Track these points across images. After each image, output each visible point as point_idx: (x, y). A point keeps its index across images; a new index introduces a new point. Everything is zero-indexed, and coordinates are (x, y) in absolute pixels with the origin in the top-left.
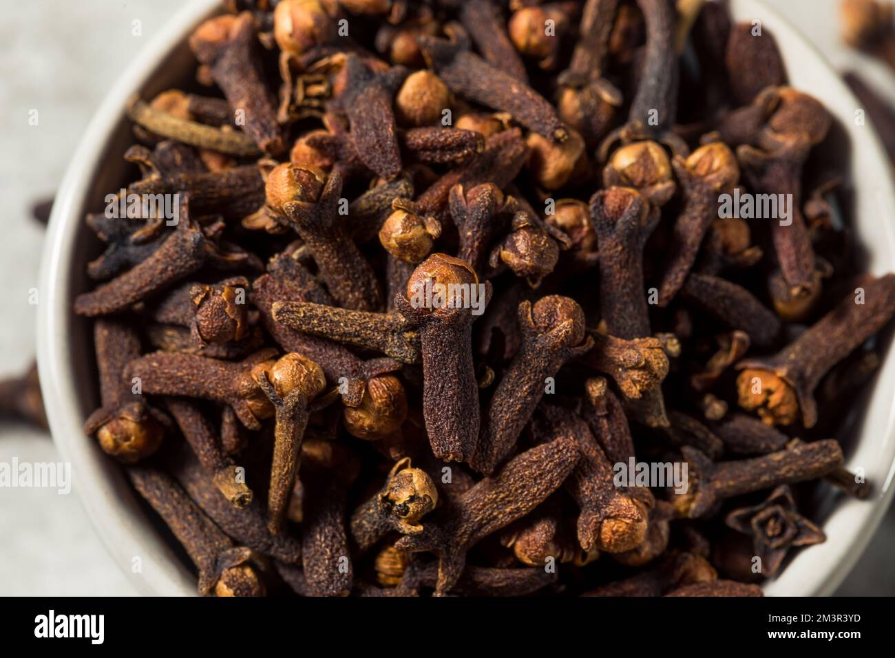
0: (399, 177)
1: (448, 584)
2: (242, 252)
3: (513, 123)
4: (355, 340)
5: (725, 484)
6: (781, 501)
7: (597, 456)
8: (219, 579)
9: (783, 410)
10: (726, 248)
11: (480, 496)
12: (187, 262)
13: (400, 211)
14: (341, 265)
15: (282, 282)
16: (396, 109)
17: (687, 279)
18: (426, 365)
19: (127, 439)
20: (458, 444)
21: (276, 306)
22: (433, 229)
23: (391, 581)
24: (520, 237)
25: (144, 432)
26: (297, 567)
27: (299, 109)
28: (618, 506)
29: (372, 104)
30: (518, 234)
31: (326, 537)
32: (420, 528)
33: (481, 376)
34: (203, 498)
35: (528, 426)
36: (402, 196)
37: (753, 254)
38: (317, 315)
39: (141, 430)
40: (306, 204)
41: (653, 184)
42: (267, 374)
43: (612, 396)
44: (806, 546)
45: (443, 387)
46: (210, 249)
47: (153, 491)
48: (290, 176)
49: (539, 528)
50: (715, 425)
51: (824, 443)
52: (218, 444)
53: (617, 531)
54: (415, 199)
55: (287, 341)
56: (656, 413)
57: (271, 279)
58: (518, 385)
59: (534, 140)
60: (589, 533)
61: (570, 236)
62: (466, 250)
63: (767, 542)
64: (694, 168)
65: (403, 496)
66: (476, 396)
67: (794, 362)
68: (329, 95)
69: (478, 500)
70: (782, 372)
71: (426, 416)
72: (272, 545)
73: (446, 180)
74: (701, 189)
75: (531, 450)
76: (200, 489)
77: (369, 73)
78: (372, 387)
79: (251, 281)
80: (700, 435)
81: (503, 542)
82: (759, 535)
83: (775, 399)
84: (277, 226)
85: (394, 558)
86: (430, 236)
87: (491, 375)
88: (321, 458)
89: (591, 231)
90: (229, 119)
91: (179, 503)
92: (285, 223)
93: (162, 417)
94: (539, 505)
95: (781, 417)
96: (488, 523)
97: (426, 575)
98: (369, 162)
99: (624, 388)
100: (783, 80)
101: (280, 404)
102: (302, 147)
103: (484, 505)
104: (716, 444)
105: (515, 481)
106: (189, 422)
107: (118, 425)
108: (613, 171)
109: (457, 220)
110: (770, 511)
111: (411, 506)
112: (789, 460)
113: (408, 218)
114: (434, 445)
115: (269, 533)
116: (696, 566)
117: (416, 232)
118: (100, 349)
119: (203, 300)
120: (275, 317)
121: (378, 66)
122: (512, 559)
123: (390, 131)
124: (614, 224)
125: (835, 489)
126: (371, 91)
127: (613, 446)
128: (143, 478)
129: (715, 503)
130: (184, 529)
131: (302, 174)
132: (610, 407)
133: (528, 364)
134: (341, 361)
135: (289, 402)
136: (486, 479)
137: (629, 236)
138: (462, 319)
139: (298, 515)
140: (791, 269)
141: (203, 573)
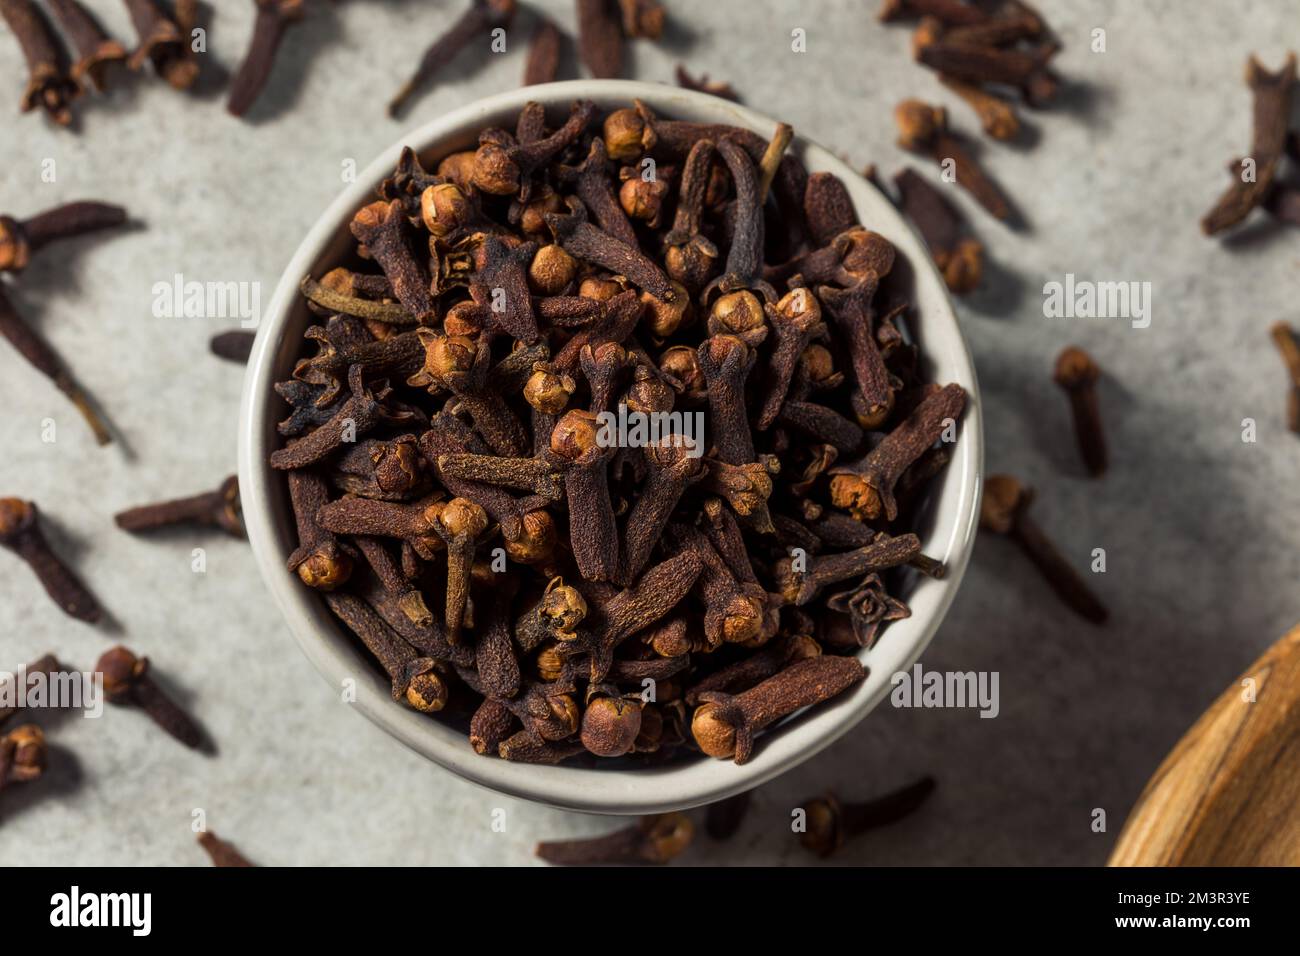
0: (537, 342)
1: (599, 677)
2: (408, 411)
3: (630, 285)
4: (510, 483)
5: (824, 575)
6: (872, 585)
7: (717, 564)
8: (409, 685)
9: (869, 510)
10: (813, 375)
11: (621, 605)
12: (363, 424)
13: (540, 373)
14: (493, 419)
15: (445, 436)
16: (529, 279)
17: (782, 406)
18: (571, 502)
19: (324, 574)
20: (601, 566)
21: (442, 460)
22: (569, 386)
23: (551, 676)
24: (642, 388)
25: (337, 567)
26: (473, 669)
27: (447, 282)
28: (738, 607)
29: (509, 279)
30: (640, 385)
31: (496, 646)
32: (574, 636)
33: (616, 506)
34: (391, 617)
35: (658, 545)
36: (541, 359)
37: (837, 378)
38: (477, 465)
39: (335, 566)
40: (461, 372)
41: (749, 329)
42: (438, 517)
43: (727, 512)
44: (895, 620)
45: (586, 520)
46: (382, 412)
47: (348, 612)
48: (446, 350)
49: (672, 627)
50: (812, 525)
51: (905, 536)
52: (400, 573)
53: (737, 626)
54: (551, 359)
55: (453, 486)
56: (763, 523)
57: (435, 434)
58: (648, 511)
59: (647, 297)
60: (715, 630)
61: (683, 381)
62: (597, 402)
63: (862, 619)
64: (783, 311)
65: (559, 611)
66: (614, 525)
67: (875, 468)
68: (473, 269)
69: (621, 608)
70: (867, 479)
71: (573, 544)
72: (451, 653)
73: (577, 340)
74: (790, 329)
75: (662, 564)
76: (387, 609)
77: (505, 249)
78: (526, 522)
79: (418, 437)
80: (801, 534)
81: (643, 640)
82: (855, 614)
83: (862, 500)
84: (437, 389)
85: (553, 657)
86: (567, 392)
87: (625, 505)
88: (486, 578)
89: (700, 373)
90: (388, 293)
91: (370, 622)
92: (444, 387)
93: (351, 551)
94: (672, 609)
95: (867, 514)
96: (630, 626)
97: (581, 670)
98: (511, 331)
99: (736, 508)
100: (854, 221)
101: (451, 541)
102: (452, 318)
103: (626, 613)
104: (816, 541)
105: (650, 592)
106: (374, 555)
107: (315, 562)
108: (715, 319)
109: (588, 376)
110: (863, 593)
111: (566, 619)
112: (876, 553)
113: (547, 378)
114: (582, 569)
115: (447, 644)
116: (805, 644)
117: (555, 390)
118: (294, 496)
119: (380, 459)
120: (442, 469)
121: (512, 241)
122: (651, 652)
123: (527, 304)
124: (719, 368)
125: (915, 571)
126: (508, 267)
127: (730, 554)
128: (338, 602)
129: (817, 590)
130: (376, 644)
131: (457, 348)
132: (725, 521)
133: (655, 494)
134: (500, 503)
135: (459, 541)
136: (626, 590)
137: (733, 378)
138: (598, 464)
139: (470, 623)
140: (869, 390)
141: (395, 681)
